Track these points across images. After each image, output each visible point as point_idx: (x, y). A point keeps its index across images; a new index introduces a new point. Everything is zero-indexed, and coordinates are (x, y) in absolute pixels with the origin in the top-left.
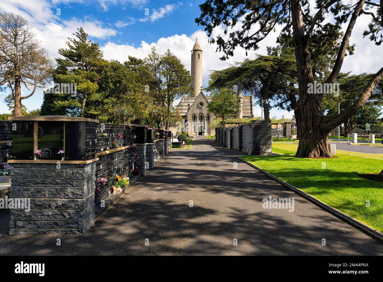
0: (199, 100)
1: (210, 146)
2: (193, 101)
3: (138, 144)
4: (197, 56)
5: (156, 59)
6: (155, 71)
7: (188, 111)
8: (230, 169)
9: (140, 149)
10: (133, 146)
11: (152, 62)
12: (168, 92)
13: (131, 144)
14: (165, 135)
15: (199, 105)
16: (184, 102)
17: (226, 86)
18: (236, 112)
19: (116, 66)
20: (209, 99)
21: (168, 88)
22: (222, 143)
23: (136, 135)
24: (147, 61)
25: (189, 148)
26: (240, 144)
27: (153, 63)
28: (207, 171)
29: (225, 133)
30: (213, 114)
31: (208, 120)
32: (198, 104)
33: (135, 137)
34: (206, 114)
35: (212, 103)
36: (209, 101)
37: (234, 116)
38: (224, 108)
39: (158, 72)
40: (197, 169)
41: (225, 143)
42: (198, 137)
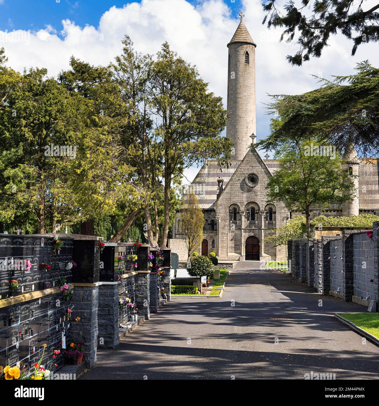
0: (247, 170)
1: (274, 288)
2: (232, 171)
3: (77, 284)
4: (243, 59)
5: (136, 68)
6: (134, 98)
7: (218, 196)
8: (313, 348)
9: (83, 298)
10: (65, 289)
11: (127, 75)
12: (167, 148)
13: (59, 284)
14: (154, 261)
15: (247, 181)
16: (209, 175)
17: (312, 132)
18: (341, 200)
19: (39, 86)
20: (271, 166)
21: (165, 140)
22: (304, 281)
23: (74, 260)
24: (115, 72)
25: (216, 294)
26: (347, 283)
27: (129, 78)
28: (253, 352)
29: (312, 254)
30: (284, 205)
31: (271, 219)
32: (244, 180)
33: (70, 266)
34: (265, 204)
35: (279, 175)
36: (271, 170)
37: (338, 211)
38: (310, 190)
39: (141, 99)
40: (229, 349)
41: (312, 281)
42: (243, 264)
